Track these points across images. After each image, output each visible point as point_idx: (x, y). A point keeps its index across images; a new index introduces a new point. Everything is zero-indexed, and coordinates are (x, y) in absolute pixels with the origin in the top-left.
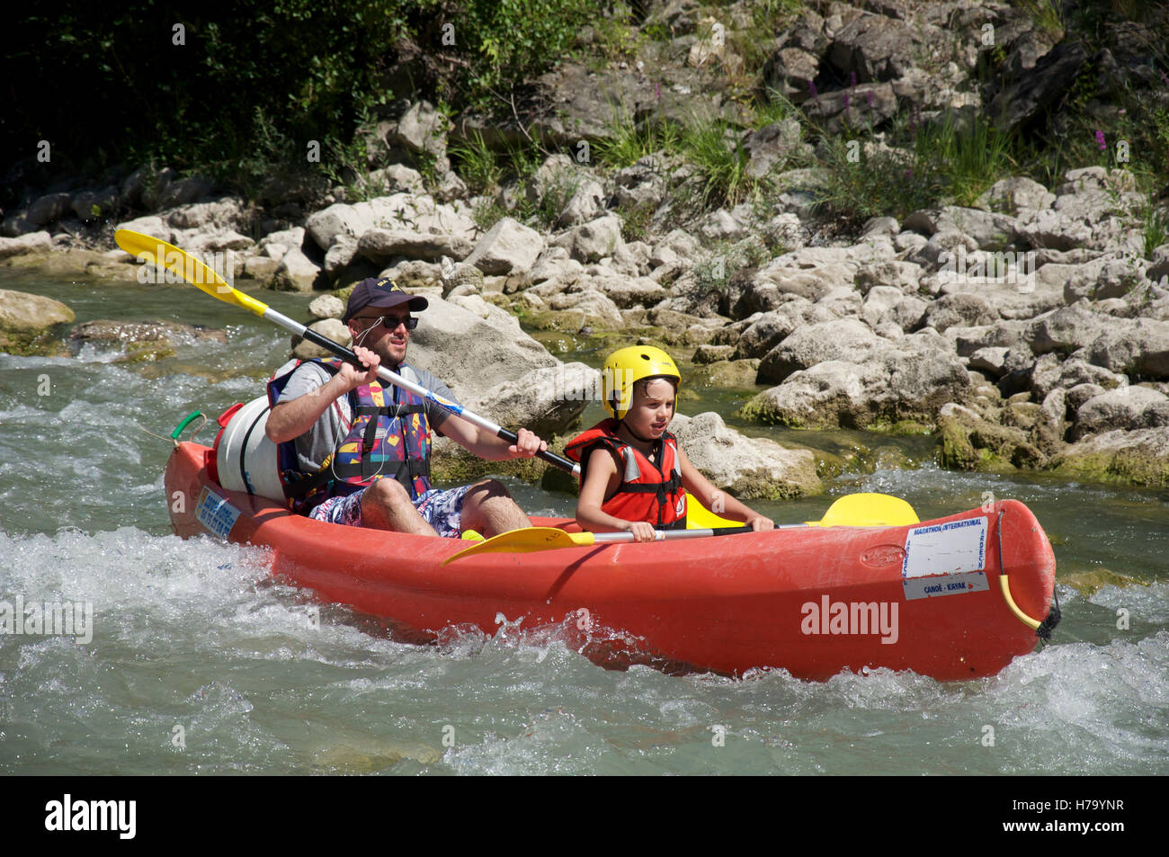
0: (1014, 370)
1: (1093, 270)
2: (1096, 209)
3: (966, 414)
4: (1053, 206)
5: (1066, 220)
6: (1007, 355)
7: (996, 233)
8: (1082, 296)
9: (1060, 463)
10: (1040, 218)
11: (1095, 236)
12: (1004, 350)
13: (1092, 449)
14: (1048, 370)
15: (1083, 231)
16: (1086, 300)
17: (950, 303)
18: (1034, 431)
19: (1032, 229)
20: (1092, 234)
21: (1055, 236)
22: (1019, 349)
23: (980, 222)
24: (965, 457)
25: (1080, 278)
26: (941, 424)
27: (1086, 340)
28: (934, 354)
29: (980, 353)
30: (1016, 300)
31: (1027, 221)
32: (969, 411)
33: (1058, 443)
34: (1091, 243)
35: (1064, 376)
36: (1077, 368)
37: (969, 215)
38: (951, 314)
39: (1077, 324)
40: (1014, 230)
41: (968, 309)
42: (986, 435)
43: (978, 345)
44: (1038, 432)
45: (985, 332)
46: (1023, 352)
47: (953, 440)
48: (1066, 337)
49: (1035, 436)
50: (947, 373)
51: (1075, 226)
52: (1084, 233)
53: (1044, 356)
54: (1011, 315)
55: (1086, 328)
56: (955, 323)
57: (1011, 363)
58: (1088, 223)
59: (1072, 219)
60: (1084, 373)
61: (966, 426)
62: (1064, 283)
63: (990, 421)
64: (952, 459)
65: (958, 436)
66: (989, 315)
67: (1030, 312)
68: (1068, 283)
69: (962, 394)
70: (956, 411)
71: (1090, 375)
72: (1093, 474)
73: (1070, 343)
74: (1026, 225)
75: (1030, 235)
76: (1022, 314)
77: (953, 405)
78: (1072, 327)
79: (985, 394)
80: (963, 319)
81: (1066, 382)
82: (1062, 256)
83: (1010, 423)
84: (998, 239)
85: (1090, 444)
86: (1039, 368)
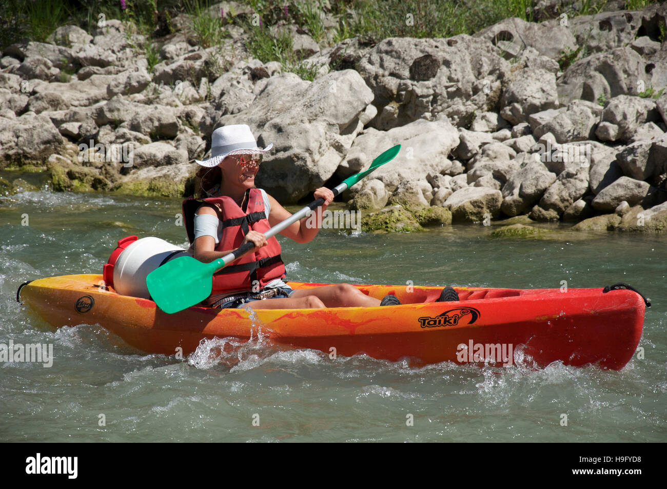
0: (85, 135)
1: (122, 78)
2: (117, 44)
3: (64, 160)
4: (92, 42)
5: (101, 50)
6: (80, 127)
7: (61, 57)
8: (118, 93)
9: (120, 187)
10: (86, 49)
11: (119, 60)
12: (79, 124)
13: (137, 178)
14: (106, 134)
15: (112, 56)
16: (120, 95)
17: (42, 98)
18: (103, 169)
19: (82, 55)
20: (117, 58)
21: (96, 59)
22: (87, 123)
23: (51, 51)
24: (65, 185)
25: (116, 83)
26: (49, 166)
27: (127, 118)
28: (42, 126)
29: (65, 126)
30: (79, 95)
31: (78, 51)
32: (65, 159)
33: (117, 175)
34: (117, 63)
35: (117, 138)
36: (124, 133)
37: (45, 47)
38: (44, 104)
39: (122, 109)
40: (71, 56)
41: (53, 101)
42: (77, 172)
43: (62, 121)
44: (105, 169)
45: (64, 114)
46: (90, 125)
47: (58, 175)
48: (115, 116)
49: (104, 172)
50: (50, 137)
51: (106, 53)
52: (112, 58)
53: (103, 127)
54: (76, 105)
55: (127, 111)
56: (46, 109)
57: (83, 131)
58: (113, 52)
59: (104, 50)
60: (128, 136)
61: (64, 167)
62: (106, 86)
63: (76, 164)
64: (57, 186)
65: (60, 173)
66: (65, 105)
67: (86, 102)
68: (109, 86)
69: (59, 149)
70: (58, 159)
71: (132, 137)
72: (140, 192)
73: (118, 119)
74: (78, 53)
75: (81, 59)
76: (82, 104)
77: (56, 156)
78: (118, 110)
79: (71, 149)
80: (50, 107)
81: (118, 141)
82: (102, 70)
83: (88, 165)
84: (61, 61)
85: (135, 176)
86: (101, 133)
